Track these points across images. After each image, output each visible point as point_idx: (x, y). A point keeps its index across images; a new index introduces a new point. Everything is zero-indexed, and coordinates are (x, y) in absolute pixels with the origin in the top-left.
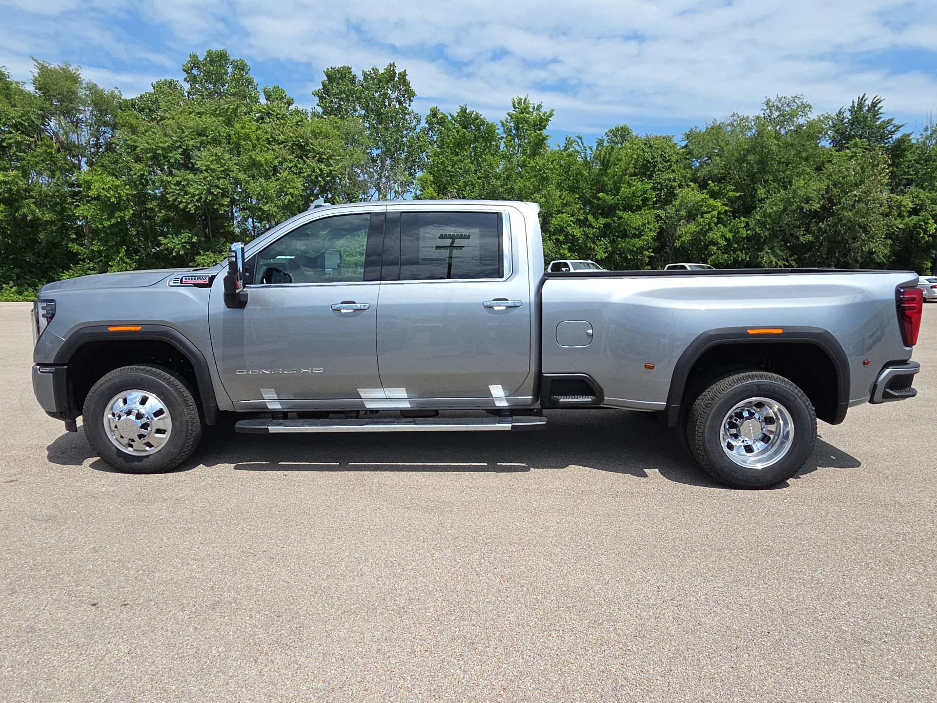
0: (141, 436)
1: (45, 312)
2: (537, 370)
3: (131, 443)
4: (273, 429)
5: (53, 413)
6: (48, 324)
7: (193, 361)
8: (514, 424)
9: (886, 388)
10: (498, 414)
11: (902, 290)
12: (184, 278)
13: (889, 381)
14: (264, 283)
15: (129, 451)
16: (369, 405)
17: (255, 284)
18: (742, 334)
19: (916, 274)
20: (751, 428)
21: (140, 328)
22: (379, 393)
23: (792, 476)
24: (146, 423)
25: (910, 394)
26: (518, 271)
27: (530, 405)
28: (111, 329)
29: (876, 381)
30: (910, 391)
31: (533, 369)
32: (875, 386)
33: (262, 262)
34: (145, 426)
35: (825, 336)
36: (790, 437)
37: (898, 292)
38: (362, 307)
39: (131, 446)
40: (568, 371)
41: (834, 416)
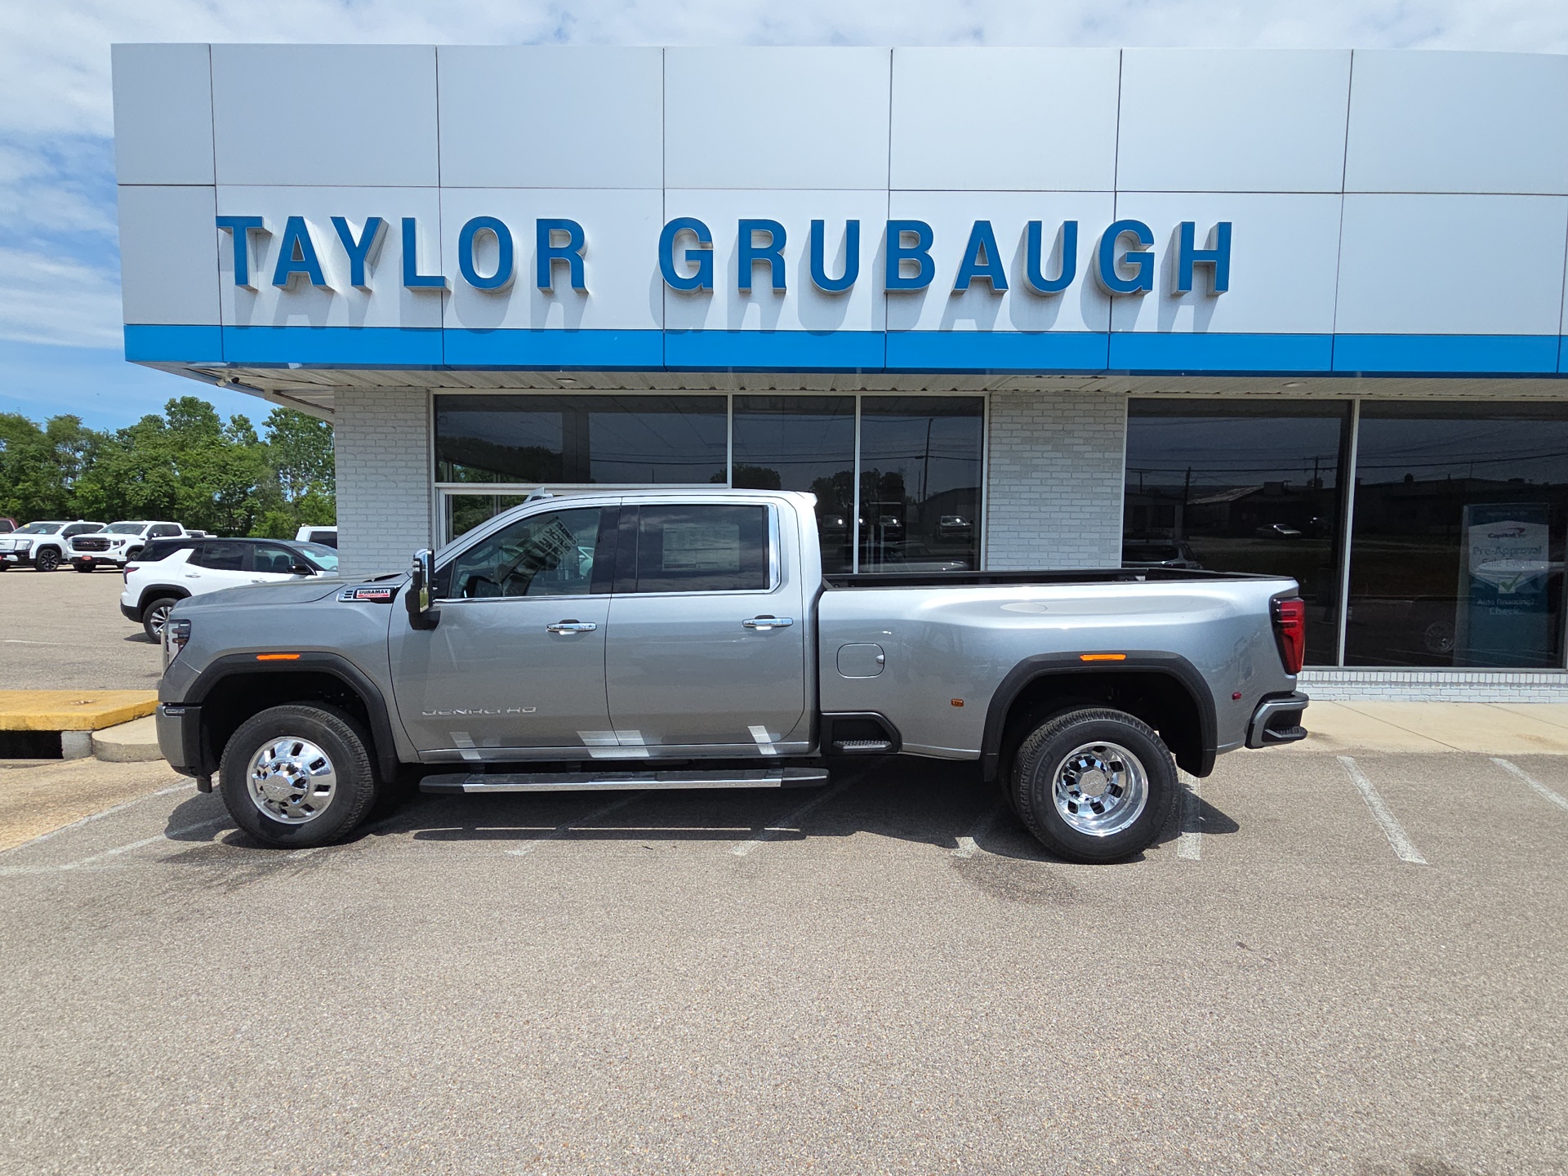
0: (295, 797)
1: (176, 636)
2: (814, 709)
3: (283, 808)
4: (468, 787)
5: (180, 768)
6: (180, 651)
7: (367, 699)
8: (784, 779)
9: (1266, 727)
10: (764, 765)
11: (1279, 602)
12: (358, 591)
13: (1268, 720)
14: (463, 597)
15: (284, 819)
16: (597, 755)
17: (451, 598)
18: (1073, 661)
19: (1295, 581)
20: (1093, 782)
21: (298, 656)
22: (610, 739)
23: (1148, 846)
24: (300, 779)
25: (1298, 735)
26: (787, 581)
27: (807, 753)
28: (260, 658)
29: (1252, 719)
30: (1298, 732)
31: (809, 706)
32: (1251, 726)
33: (461, 568)
34: (299, 783)
35: (1180, 663)
36: (1143, 796)
37: (1273, 605)
38: (587, 628)
39: (284, 812)
40: (854, 709)
41: (1200, 766)
